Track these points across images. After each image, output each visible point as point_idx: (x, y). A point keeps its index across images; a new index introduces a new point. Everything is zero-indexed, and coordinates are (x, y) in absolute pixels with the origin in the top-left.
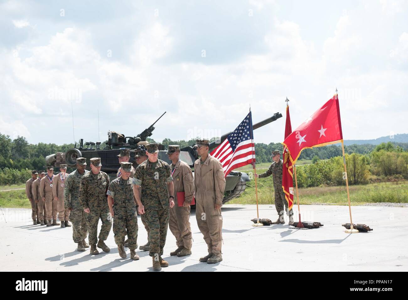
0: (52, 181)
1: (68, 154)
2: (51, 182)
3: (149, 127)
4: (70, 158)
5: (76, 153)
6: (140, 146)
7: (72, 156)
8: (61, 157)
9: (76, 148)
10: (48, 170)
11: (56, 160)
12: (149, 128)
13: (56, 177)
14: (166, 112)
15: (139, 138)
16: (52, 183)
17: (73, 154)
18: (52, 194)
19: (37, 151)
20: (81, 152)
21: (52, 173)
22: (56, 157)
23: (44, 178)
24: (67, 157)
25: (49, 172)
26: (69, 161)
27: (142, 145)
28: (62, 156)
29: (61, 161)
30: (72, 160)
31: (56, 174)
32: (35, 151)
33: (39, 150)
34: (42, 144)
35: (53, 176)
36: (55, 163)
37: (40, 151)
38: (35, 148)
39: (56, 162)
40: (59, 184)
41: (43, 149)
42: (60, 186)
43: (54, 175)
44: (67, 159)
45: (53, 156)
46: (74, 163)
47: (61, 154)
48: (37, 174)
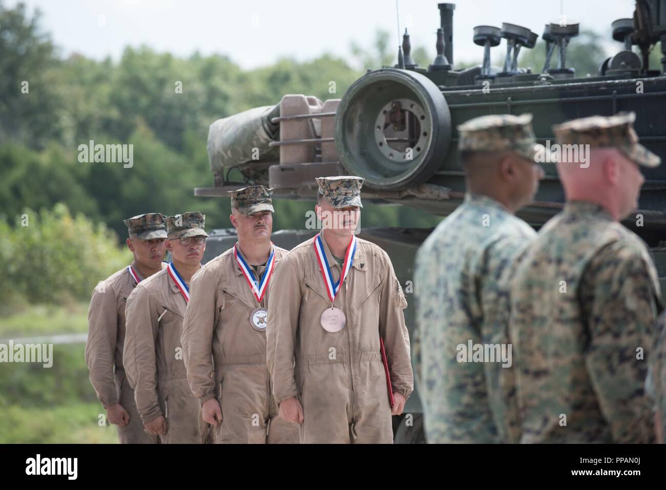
0: (265, 291)
2: (259, 294)
4: (366, 138)
5: (406, 104)
7: (381, 119)
8: (310, 132)
9: (411, 68)
10: (235, 214)
11: (277, 148)
13: (290, 262)
16: (262, 303)
17: (388, 107)
18: (263, 379)
19: (116, 101)
20: (446, 96)
21: (267, 233)
22: (277, 124)
23: (214, 264)
24: (351, 129)
25: (250, 226)
26: (363, 154)
28: (317, 123)
29: (314, 151)
30: (386, 150)
31: (288, 243)
32: (106, 100)
33: (126, 93)
34: (146, 54)
35: (269, 255)
36: (273, 168)
37: (134, 100)
38: (100, 79)
39: (276, 160)
40: (308, 307)
41: (152, 86)
42: (315, 321)
43: (275, 249)
44: (353, 142)
45: (256, 121)
46: (396, 168)
47: (311, 107)
48: (162, 240)
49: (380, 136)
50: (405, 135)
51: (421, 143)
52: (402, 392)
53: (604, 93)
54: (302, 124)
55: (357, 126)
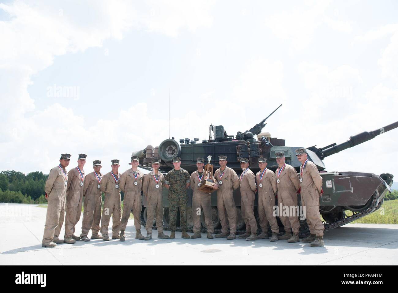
1: (163, 148)
3: (261, 121)
4: (164, 152)
5: (172, 146)
7: (167, 149)
8: (152, 152)
11: (145, 155)
14: (282, 105)
15: (250, 132)
17: (169, 147)
22: (146, 151)
26: (163, 155)
28: (154, 150)
30: (168, 155)
36: (145, 159)
44: (161, 153)
49: (167, 152)
50: (172, 152)
51: (175, 153)
54: (151, 150)
55: (162, 150)
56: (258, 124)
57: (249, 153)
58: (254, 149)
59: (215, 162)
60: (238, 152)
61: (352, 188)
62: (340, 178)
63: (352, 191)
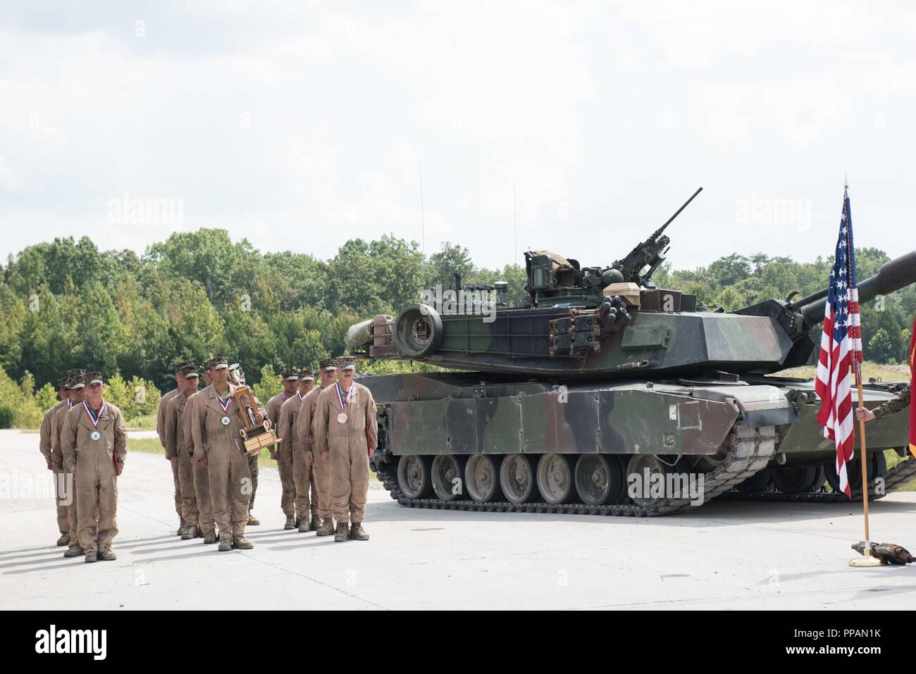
3: (648, 238)
4: (409, 334)
6: (608, 300)
7: (414, 327)
8: (387, 331)
11: (373, 338)
12: (651, 241)
14: (701, 189)
15: (616, 271)
17: (417, 321)
22: (373, 327)
24: (402, 330)
26: (407, 341)
27: (617, 297)
28: (390, 328)
29: (388, 340)
30: (417, 339)
36: (371, 347)
39: (373, 343)
40: (331, 413)
42: (334, 419)
44: (402, 336)
45: (365, 326)
46: (421, 347)
47: (387, 320)
48: (295, 380)
49: (414, 333)
50: (425, 333)
51: (430, 337)
52: (373, 448)
53: (504, 316)
54: (383, 328)
55: (404, 329)
56: (643, 242)
57: (573, 338)
58: (583, 329)
59: (513, 357)
60: (551, 335)
61: (701, 422)
62: (687, 403)
63: (700, 428)
